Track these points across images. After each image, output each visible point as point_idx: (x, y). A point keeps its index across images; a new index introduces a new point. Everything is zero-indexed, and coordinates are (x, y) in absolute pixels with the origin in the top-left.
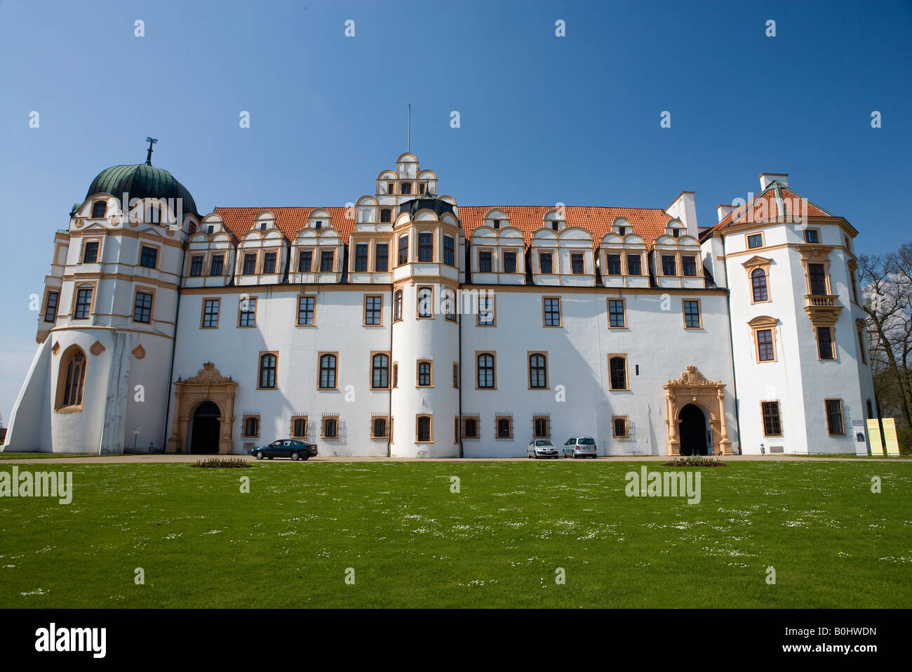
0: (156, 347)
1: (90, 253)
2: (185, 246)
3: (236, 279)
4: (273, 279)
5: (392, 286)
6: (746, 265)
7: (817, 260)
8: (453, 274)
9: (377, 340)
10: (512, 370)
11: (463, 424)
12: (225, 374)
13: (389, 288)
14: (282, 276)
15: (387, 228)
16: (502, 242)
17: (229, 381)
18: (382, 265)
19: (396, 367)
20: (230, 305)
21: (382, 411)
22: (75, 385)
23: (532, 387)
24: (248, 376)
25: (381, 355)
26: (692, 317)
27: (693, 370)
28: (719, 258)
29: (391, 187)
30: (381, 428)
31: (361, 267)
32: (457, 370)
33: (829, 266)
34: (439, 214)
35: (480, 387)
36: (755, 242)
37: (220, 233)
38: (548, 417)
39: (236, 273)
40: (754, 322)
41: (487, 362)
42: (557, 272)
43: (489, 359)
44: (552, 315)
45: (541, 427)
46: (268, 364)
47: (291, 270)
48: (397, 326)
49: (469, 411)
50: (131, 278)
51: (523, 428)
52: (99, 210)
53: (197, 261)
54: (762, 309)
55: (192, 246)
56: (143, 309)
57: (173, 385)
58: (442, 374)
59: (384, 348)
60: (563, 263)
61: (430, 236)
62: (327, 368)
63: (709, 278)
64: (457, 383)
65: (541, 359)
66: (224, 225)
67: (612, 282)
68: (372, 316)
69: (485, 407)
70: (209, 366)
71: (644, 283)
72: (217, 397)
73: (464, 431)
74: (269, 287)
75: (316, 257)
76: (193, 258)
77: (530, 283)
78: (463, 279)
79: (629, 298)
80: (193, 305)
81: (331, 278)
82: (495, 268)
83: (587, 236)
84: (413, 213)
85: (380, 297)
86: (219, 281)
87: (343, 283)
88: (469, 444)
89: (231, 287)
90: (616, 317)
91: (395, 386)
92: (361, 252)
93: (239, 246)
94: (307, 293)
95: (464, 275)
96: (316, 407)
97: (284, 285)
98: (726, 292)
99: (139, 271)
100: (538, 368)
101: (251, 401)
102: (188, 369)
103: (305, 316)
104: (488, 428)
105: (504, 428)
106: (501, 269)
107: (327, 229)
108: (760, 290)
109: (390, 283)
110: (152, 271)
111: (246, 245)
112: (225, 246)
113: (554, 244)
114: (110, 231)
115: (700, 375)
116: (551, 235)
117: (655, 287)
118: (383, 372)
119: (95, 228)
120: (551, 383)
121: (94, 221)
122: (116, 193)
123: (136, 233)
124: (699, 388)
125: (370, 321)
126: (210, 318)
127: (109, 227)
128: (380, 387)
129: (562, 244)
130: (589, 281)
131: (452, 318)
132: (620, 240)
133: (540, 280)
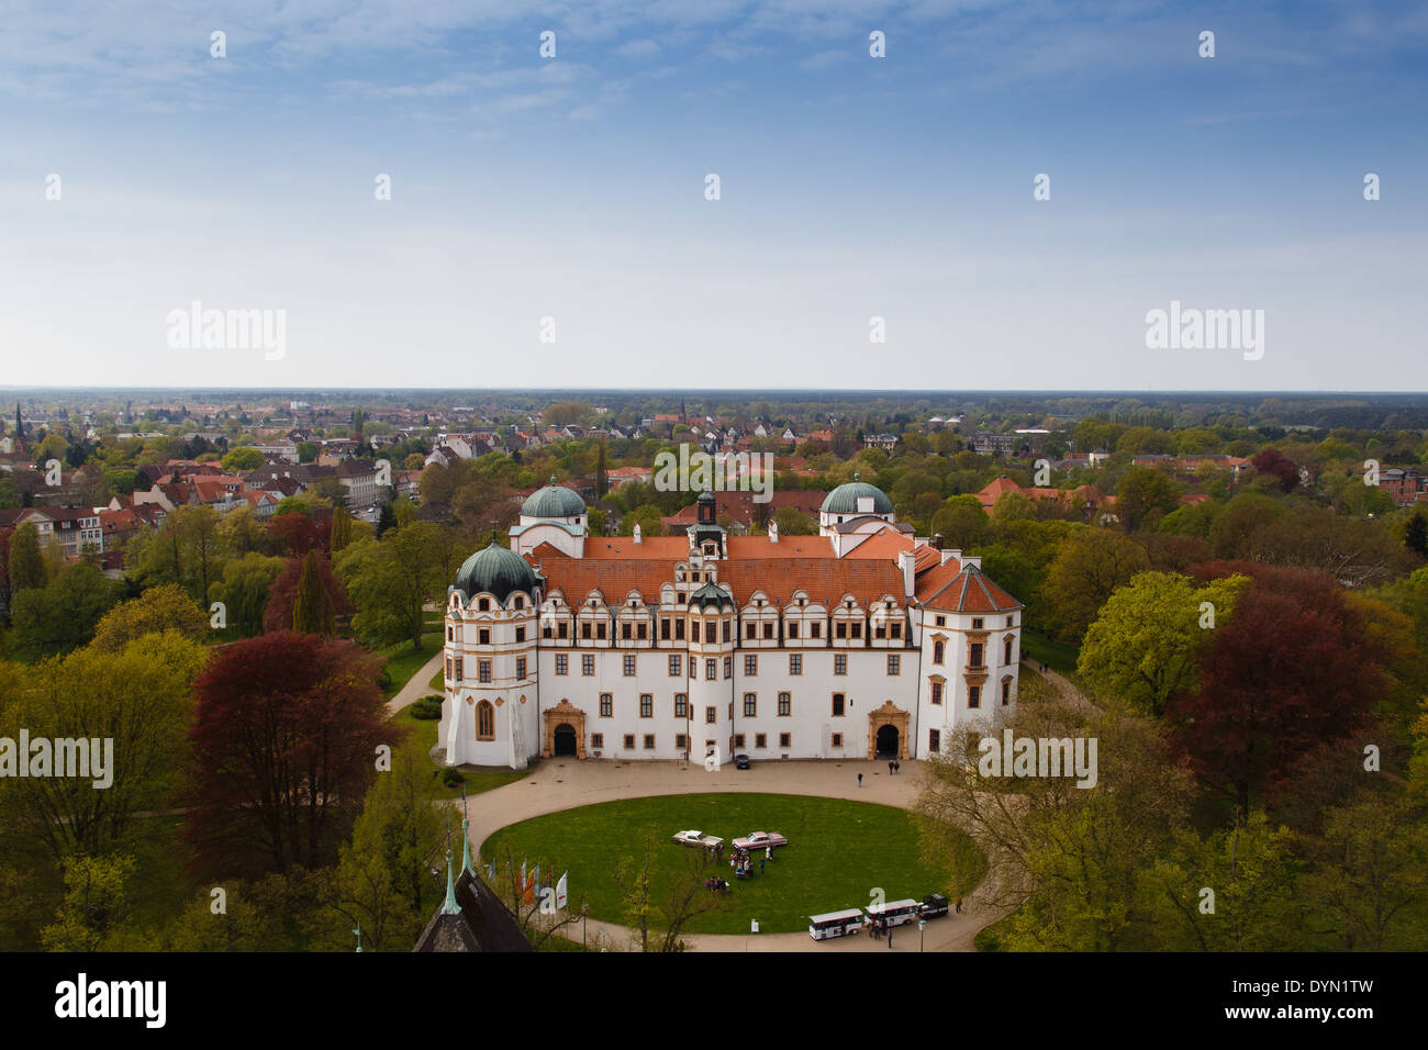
0: (530, 692)
1: (484, 637)
2: (538, 617)
3: (577, 641)
4: (605, 643)
5: (688, 653)
6: (934, 637)
7: (978, 641)
8: (729, 647)
9: (679, 684)
10: (767, 704)
11: (735, 740)
12: (576, 706)
13: (686, 654)
14: (611, 642)
15: (684, 608)
16: (763, 617)
17: (582, 714)
18: (680, 635)
19: (692, 707)
20: (575, 659)
21: (683, 731)
22: (486, 723)
23: (780, 715)
24: (592, 708)
25: (681, 696)
26: (894, 668)
27: (889, 703)
28: (918, 624)
29: (685, 575)
30: (682, 741)
31: (666, 636)
32: (731, 706)
33: (986, 646)
34: (720, 608)
35: (746, 715)
36: (940, 621)
37: (561, 606)
38: (790, 734)
39: (577, 637)
40: (933, 677)
41: (750, 700)
42: (801, 637)
43: (752, 697)
44: (796, 667)
45: (785, 740)
46: (606, 702)
47: (617, 637)
48: (690, 679)
49: (738, 731)
50: (512, 652)
51: (773, 741)
52: (484, 605)
53: (548, 627)
54: (938, 670)
55: (543, 617)
56: (522, 672)
57: (541, 712)
58: (722, 714)
59: (684, 691)
60: (805, 630)
61: (714, 625)
62: (646, 703)
63: (909, 639)
64: (731, 717)
65: (786, 696)
66: (565, 599)
67: (838, 643)
68: (674, 669)
69: (749, 729)
70: (565, 701)
71: (860, 643)
72: (572, 721)
73: (735, 743)
74: (603, 649)
75: (634, 629)
77: (781, 647)
78: (736, 645)
79: (850, 654)
80: (549, 658)
81: (645, 644)
82: (758, 637)
83: (823, 610)
84: (703, 607)
85: (680, 656)
86: (565, 643)
87: (655, 648)
88: (738, 750)
89: (575, 647)
90: (840, 668)
91: (692, 719)
92: (666, 623)
93: (578, 617)
94: (630, 654)
95: (736, 643)
96: (641, 729)
97: (614, 648)
98: (919, 649)
99: (517, 647)
100: (784, 701)
101: (595, 724)
102: (550, 703)
103: (630, 668)
104: (750, 741)
105: (761, 741)
106: (762, 636)
107: (640, 607)
108: (939, 657)
109: (687, 650)
110: (524, 643)
111: (582, 616)
112: (567, 616)
113: (800, 616)
114: (495, 622)
115: (895, 707)
116: (798, 610)
117: (868, 647)
118: (683, 707)
119: (484, 619)
120: (792, 713)
121: (483, 614)
122: (492, 590)
123: (512, 621)
124: (893, 716)
125: (673, 672)
126: (562, 667)
127: (494, 618)
128: (681, 716)
129: (806, 616)
130: (822, 643)
131: (729, 676)
132: (847, 612)
133: (789, 643)
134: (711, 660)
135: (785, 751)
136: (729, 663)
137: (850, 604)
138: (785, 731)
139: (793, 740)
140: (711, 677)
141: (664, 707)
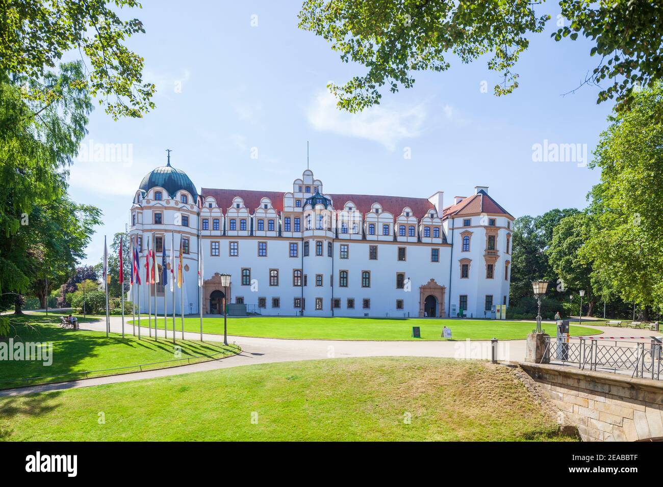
0: (192, 265)
2: (198, 214)
3: (226, 232)
4: (245, 233)
5: (302, 239)
6: (461, 234)
7: (492, 234)
8: (330, 235)
9: (296, 263)
10: (355, 279)
11: (334, 302)
13: (301, 239)
14: (250, 232)
18: (297, 228)
19: (306, 277)
20: (224, 244)
21: (299, 296)
23: (363, 286)
25: (298, 270)
26: (435, 256)
27: (433, 281)
28: (450, 229)
29: (300, 188)
30: (298, 303)
31: (288, 230)
32: (332, 277)
33: (497, 237)
34: (326, 206)
35: (341, 285)
36: (467, 223)
37: (216, 207)
38: (369, 299)
39: (226, 229)
40: (461, 261)
41: (344, 275)
42: (377, 234)
43: (345, 273)
44: (373, 255)
45: (366, 304)
46: (246, 274)
47: (254, 229)
48: (304, 258)
49: (336, 296)
50: (179, 232)
51: (359, 304)
52: (158, 196)
53: (205, 222)
54: (466, 255)
55: (202, 214)
56: (185, 247)
58: (326, 280)
59: (299, 267)
60: (380, 229)
61: (321, 217)
62: (274, 276)
63: (445, 239)
64: (332, 285)
65: (367, 274)
66: (218, 203)
67: (400, 239)
68: (293, 252)
69: (343, 294)
70: (217, 274)
71: (415, 239)
72: (222, 289)
73: (334, 305)
74: (244, 237)
75: (266, 223)
76: (203, 220)
77: (364, 239)
78: (335, 237)
79: (408, 247)
80: (206, 244)
81: (273, 234)
82: (349, 232)
83: (391, 217)
84: (313, 205)
85: (297, 244)
86: (218, 233)
87: (280, 236)
88: (336, 310)
89: (224, 236)
90: (402, 254)
91: (305, 285)
92: (288, 220)
93: (226, 215)
94: (263, 240)
95: (335, 234)
96: (269, 293)
97: (251, 236)
98: (452, 245)
100: (366, 277)
101: (238, 290)
103: (262, 251)
104: (344, 303)
105: (351, 303)
106: (352, 232)
107: (270, 209)
108: (466, 246)
109: (301, 237)
110: (187, 228)
111: (230, 215)
112: (219, 214)
113: (376, 220)
114: (166, 208)
115: (436, 283)
116: (375, 215)
117: (419, 241)
118: (300, 278)
119: (158, 205)
120: (371, 285)
121: (156, 202)
122: (163, 186)
123: (179, 209)
124: (435, 289)
125: (292, 255)
126: (215, 251)
127: (166, 205)
128: (297, 285)
129: (380, 220)
130: (391, 238)
131: (331, 254)
132: (406, 219)
133: (369, 237)
134: (319, 242)
135: (366, 311)
136: (330, 246)
137: (408, 214)
138: (366, 297)
139: (372, 304)
140: (319, 253)
141: (286, 278)
